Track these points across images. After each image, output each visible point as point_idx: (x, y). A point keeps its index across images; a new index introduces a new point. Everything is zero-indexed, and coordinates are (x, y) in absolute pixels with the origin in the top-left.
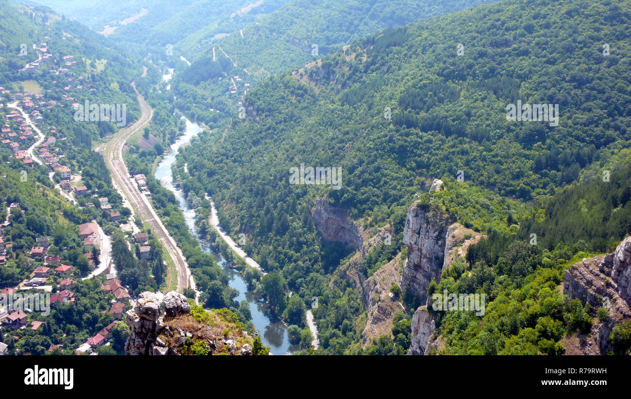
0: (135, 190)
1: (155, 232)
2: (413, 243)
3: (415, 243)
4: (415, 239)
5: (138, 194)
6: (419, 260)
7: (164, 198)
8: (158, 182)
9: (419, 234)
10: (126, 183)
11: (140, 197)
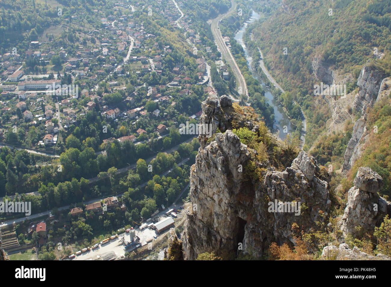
0: (224, 44)
1: (231, 66)
2: (362, 85)
3: (364, 86)
4: (363, 83)
5: (225, 46)
6: (364, 94)
7: (238, 49)
8: (236, 41)
9: (366, 81)
10: (220, 41)
11: (226, 48)
